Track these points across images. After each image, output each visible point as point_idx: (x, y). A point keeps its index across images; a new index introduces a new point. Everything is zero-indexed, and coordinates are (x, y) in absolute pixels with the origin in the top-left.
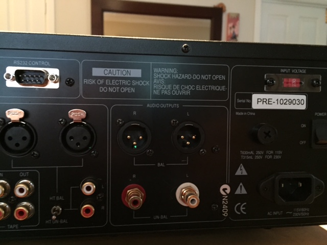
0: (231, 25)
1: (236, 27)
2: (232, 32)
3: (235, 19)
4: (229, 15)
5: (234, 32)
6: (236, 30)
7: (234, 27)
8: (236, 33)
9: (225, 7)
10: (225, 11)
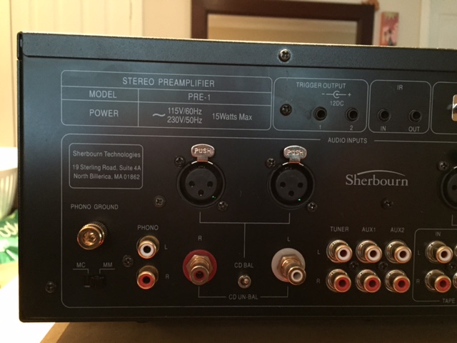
0: (386, 29)
1: (394, 32)
2: (388, 39)
3: (392, 21)
4: (383, 15)
5: (390, 39)
6: (393, 36)
7: (390, 31)
8: (394, 41)
9: (378, 4)
10: (378, 9)
